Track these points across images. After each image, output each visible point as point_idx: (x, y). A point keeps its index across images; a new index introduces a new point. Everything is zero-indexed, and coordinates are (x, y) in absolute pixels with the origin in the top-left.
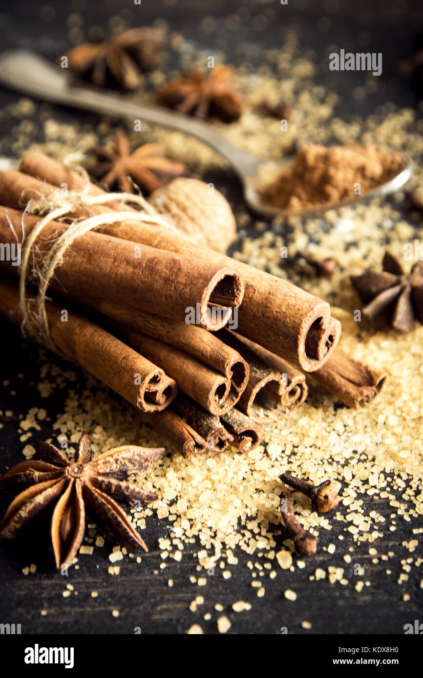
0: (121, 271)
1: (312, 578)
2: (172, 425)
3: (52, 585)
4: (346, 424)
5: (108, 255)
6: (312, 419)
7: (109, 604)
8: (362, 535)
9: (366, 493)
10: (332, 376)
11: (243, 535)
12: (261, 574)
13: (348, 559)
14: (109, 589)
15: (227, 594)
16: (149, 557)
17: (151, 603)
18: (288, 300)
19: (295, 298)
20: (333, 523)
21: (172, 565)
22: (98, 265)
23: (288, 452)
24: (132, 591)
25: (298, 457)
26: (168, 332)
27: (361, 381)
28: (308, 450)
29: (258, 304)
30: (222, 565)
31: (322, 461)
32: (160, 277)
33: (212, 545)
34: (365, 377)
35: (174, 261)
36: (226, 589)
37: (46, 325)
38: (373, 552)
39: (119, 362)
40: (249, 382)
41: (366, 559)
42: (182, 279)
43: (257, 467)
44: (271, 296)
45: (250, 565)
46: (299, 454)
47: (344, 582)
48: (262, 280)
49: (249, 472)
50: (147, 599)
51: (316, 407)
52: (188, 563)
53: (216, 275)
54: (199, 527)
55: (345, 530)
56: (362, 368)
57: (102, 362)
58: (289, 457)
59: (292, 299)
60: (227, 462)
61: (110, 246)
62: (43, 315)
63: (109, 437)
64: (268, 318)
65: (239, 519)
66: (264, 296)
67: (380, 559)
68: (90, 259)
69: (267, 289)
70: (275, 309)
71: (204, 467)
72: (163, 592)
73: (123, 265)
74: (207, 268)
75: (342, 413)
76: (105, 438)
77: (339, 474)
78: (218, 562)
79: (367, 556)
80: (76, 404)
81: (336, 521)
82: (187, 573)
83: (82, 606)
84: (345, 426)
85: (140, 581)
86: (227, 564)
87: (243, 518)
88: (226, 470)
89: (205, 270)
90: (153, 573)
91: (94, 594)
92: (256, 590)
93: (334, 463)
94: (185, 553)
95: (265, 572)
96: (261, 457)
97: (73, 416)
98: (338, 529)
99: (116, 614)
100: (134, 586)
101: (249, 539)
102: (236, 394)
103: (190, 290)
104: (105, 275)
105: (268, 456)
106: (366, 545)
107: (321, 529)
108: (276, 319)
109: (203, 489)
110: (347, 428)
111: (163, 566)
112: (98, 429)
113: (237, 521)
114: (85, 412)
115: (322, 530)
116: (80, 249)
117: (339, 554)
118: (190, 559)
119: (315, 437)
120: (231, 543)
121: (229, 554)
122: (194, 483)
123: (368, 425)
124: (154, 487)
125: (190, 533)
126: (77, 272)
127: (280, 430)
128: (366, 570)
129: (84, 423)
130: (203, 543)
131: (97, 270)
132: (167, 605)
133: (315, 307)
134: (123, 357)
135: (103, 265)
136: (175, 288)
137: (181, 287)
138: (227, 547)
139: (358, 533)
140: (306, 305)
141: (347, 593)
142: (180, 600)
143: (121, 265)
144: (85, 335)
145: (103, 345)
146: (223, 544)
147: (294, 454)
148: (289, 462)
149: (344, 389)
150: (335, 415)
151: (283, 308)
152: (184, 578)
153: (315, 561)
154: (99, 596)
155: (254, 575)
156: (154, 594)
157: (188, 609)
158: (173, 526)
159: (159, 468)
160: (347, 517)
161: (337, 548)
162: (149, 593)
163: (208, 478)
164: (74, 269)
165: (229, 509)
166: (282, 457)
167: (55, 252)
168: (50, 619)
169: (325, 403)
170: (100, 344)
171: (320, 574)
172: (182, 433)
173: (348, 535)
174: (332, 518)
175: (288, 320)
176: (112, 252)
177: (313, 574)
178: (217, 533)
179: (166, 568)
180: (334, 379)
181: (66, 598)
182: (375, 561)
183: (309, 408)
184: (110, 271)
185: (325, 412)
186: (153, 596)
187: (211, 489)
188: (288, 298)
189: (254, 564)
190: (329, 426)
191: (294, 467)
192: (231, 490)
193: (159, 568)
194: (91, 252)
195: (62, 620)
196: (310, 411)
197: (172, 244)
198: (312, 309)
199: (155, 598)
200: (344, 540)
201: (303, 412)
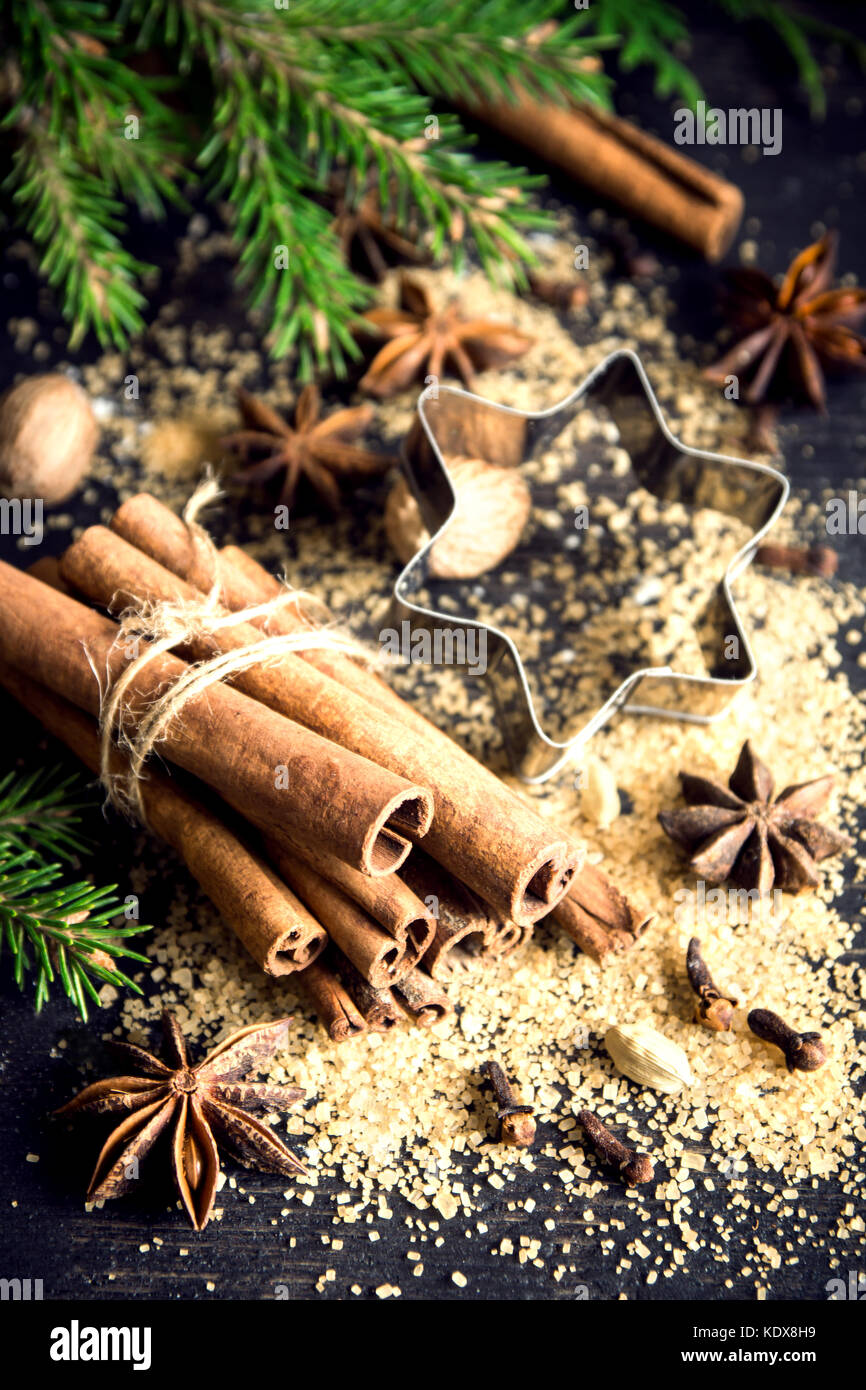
0: (252, 769)
1: (494, 1252)
2: (318, 988)
3: (125, 1230)
4: (587, 984)
5: (235, 739)
6: (537, 971)
7: (203, 1270)
8: (577, 1186)
9: (595, 1113)
10: (571, 908)
11: (406, 1170)
12: (424, 1238)
13: (550, 1225)
14: (206, 1245)
15: (371, 1268)
16: (267, 1195)
17: (261, 1272)
18: (502, 837)
19: (513, 832)
20: (541, 1160)
21: (299, 1212)
22: (218, 752)
23: (492, 1028)
24: (238, 1251)
25: (505, 1037)
26: (317, 860)
27: (615, 922)
28: (523, 1027)
29: (458, 835)
30: (370, 1219)
31: (540, 1047)
32: (308, 791)
33: (359, 1183)
34: (621, 916)
35: (331, 767)
36: (370, 1259)
37: (142, 807)
38: (589, 1216)
39: (243, 899)
40: (437, 935)
41: (578, 1226)
42: (339, 802)
43: (442, 1051)
44: (477, 826)
45: (409, 1222)
46: (508, 1033)
47: (539, 1264)
48: (467, 794)
49: (429, 1058)
50: (257, 1265)
51: (546, 949)
52: (321, 1211)
53: (389, 805)
54: (343, 1150)
55: (555, 1173)
56: (619, 900)
57: (218, 891)
58: (493, 1036)
59: (509, 834)
60: (398, 1040)
61: (238, 723)
62: (136, 793)
63: (229, 979)
64: (471, 858)
65: (404, 1141)
66: (467, 824)
67: (596, 1228)
68: (207, 738)
69: (472, 812)
70: (481, 847)
71: (364, 1047)
72: (280, 1256)
73: (255, 760)
74: (377, 790)
75: (583, 964)
76: (224, 980)
77: (562, 1074)
78: (364, 1213)
79: (579, 1222)
80: (184, 911)
81: (544, 1158)
82: (319, 1226)
83: (165, 1271)
84: (585, 987)
85: (251, 1234)
86: (376, 1217)
87: (410, 1142)
88: (395, 1054)
89: (373, 792)
90: (269, 1222)
91: (183, 1253)
92: (412, 1265)
93: (558, 1055)
94: (319, 1192)
95: (428, 1236)
96: (451, 1033)
97: (179, 934)
98: (544, 1171)
99: (210, 1287)
100: (241, 1242)
101: (414, 1177)
102: (416, 955)
103: (349, 822)
104: (228, 770)
105: (461, 1032)
106: (581, 1201)
107: (518, 1168)
108: (482, 863)
109: (357, 1085)
110: (587, 991)
111: (285, 1212)
112: (214, 964)
113: (400, 1144)
114: (197, 928)
115: (522, 1172)
116: (194, 719)
117: (539, 1213)
118: (325, 1203)
119: (535, 1005)
120: (388, 1180)
121: (382, 1200)
122: (346, 1073)
123: (621, 988)
124: (287, 1074)
125: (329, 1160)
126: (188, 754)
127: (486, 987)
128: (573, 1246)
129: (194, 948)
130: (347, 1178)
131: (217, 760)
132: (284, 1277)
133: (540, 852)
134: (247, 893)
135: (227, 754)
136: (328, 814)
137: (337, 815)
138: (381, 1188)
139: (573, 1182)
140: (528, 847)
141: (540, 1282)
142: (303, 1272)
143: (253, 760)
144: (197, 839)
145: (222, 865)
146: (376, 1182)
147: (501, 1031)
148: (492, 1047)
149: (586, 934)
150: (572, 965)
151: (494, 849)
152: (313, 1235)
153: (504, 1223)
154: (190, 1256)
155: (413, 1239)
156: (268, 1257)
157: (313, 1286)
158: (307, 1146)
159: (297, 1042)
160: (561, 1152)
161: (538, 1204)
162: (261, 1255)
163: (366, 1067)
164: (183, 748)
165: (390, 1125)
166: (482, 1036)
167: (156, 718)
168: (119, 1289)
169: (561, 942)
170: (218, 862)
171: (507, 1247)
172: (331, 1005)
173: (557, 1182)
174: (539, 1151)
175: (499, 868)
176: (240, 734)
177: (497, 1246)
178: (370, 1163)
179: (289, 1216)
180: (573, 915)
181: (143, 1254)
182: (590, 1232)
183: (535, 951)
184: (236, 765)
185: (558, 957)
186: (267, 1261)
187: (368, 1085)
188: (501, 832)
189: (414, 1222)
190: (561, 985)
191: (497, 1057)
192: (399, 1091)
193: (278, 1216)
194: (210, 727)
195: (136, 1291)
196: (535, 956)
197: (338, 712)
198: (535, 856)
199: (268, 1265)
200: (551, 1190)
201: (525, 957)
